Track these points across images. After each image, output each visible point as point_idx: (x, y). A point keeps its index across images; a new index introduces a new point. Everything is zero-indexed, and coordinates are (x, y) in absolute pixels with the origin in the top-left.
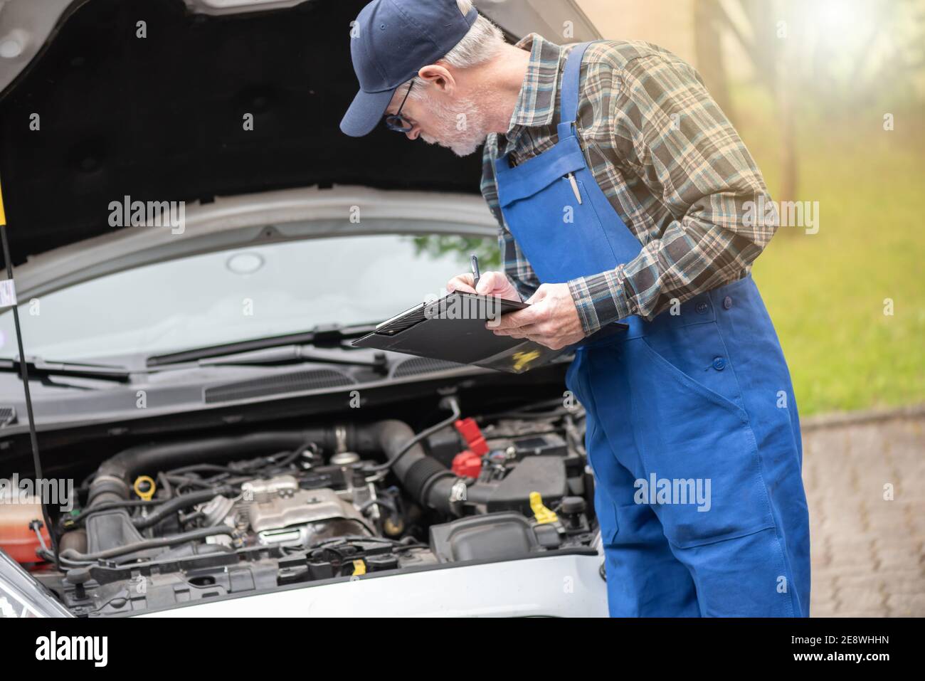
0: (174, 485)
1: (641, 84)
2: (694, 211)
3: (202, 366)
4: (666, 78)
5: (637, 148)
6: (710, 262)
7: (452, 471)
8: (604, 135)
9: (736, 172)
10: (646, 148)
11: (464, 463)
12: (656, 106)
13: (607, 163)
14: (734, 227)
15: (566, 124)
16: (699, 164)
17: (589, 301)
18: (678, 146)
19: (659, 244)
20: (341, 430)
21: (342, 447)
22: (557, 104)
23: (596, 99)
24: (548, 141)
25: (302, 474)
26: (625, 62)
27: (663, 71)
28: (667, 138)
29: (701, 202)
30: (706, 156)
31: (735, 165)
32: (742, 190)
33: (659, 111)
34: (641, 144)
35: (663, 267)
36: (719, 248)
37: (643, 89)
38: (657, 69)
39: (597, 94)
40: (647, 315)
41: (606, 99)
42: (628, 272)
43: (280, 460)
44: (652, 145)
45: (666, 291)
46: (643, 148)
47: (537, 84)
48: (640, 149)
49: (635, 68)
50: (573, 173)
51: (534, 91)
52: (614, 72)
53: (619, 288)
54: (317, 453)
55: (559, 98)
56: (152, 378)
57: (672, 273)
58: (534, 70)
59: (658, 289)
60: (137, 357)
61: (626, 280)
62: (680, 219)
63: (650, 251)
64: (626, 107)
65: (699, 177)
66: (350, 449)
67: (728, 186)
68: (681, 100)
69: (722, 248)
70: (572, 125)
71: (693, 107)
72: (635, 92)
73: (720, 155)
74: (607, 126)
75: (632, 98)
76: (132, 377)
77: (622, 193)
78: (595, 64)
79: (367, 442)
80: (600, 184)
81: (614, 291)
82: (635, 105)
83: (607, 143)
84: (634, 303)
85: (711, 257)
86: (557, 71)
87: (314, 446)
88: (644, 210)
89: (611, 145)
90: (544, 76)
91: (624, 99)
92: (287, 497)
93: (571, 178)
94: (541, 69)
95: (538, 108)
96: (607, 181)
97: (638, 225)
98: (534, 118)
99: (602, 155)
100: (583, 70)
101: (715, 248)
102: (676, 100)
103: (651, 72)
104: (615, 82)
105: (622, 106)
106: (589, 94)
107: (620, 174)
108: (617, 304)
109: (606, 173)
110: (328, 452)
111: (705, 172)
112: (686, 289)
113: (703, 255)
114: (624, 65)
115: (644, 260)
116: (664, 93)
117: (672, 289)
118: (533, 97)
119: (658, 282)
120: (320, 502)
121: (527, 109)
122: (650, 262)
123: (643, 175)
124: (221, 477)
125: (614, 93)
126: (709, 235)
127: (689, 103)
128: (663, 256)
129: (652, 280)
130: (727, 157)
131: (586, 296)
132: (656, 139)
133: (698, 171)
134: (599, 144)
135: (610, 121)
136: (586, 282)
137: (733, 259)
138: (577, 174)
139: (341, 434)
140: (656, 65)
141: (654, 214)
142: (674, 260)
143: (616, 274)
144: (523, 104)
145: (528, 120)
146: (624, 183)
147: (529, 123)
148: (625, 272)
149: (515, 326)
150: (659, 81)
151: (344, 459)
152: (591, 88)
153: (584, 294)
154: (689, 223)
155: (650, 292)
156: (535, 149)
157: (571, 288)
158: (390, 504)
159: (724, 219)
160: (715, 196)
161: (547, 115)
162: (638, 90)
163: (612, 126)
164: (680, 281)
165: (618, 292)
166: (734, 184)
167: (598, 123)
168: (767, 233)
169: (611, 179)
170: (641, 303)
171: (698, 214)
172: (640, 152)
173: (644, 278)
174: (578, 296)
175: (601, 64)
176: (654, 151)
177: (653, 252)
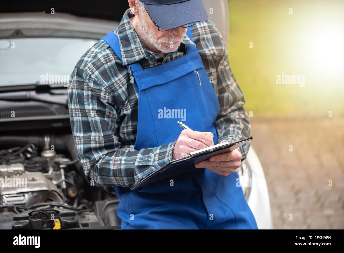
20: (47, 138)
21: (47, 147)
25: (27, 161)
43: (15, 151)
54: (35, 150)
66: (51, 148)
79: (60, 145)
87: (33, 146)
92: (18, 175)
110: (40, 149)
120: (36, 180)
139: (47, 140)
151: (48, 154)
158: (72, 181)
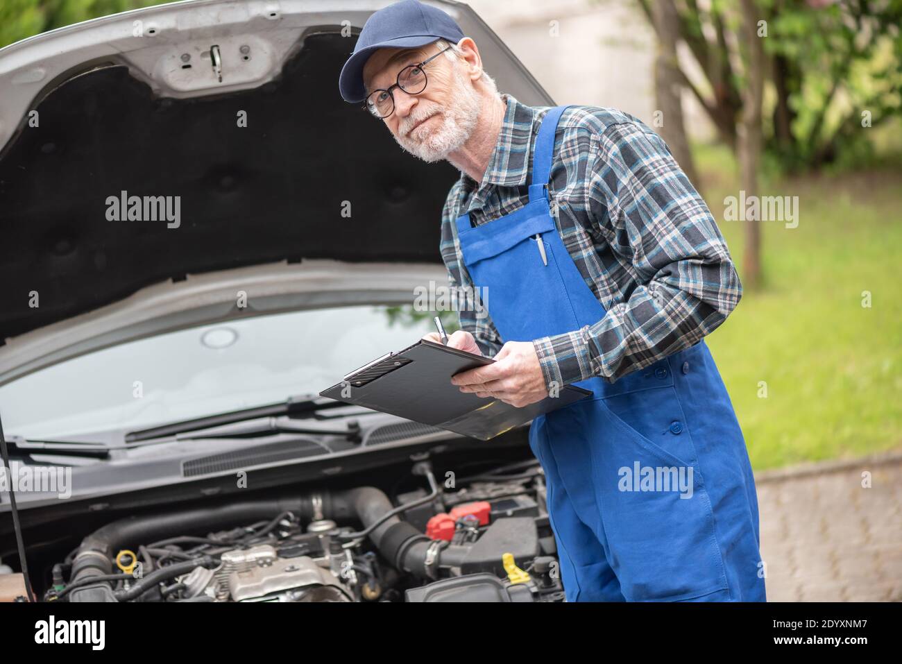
0: (155, 557)
1: (618, 150)
2: (661, 276)
3: (179, 440)
4: (641, 146)
5: (611, 211)
6: (674, 326)
7: (426, 535)
8: (579, 197)
9: (705, 240)
10: (621, 211)
11: (438, 526)
12: (630, 173)
13: (577, 227)
14: (700, 294)
15: (538, 185)
16: (669, 232)
17: (553, 359)
18: (650, 213)
19: (625, 307)
20: (317, 499)
21: (318, 515)
22: (530, 166)
23: (571, 163)
24: (517, 202)
25: (280, 542)
26: (604, 128)
27: (639, 139)
28: (639, 204)
29: (669, 268)
30: (677, 224)
31: (704, 233)
32: (710, 258)
33: (633, 178)
34: (615, 208)
35: (628, 329)
36: (684, 313)
37: (620, 155)
38: (633, 136)
39: (573, 159)
40: (609, 376)
41: (583, 163)
42: (594, 333)
43: (258, 529)
44: (628, 209)
45: (630, 353)
46: (618, 211)
47: (510, 145)
48: (614, 212)
49: (613, 134)
50: (541, 235)
51: (507, 151)
52: (593, 137)
53: (583, 348)
54: (295, 522)
55: (531, 159)
56: (132, 453)
57: (637, 335)
58: (508, 131)
59: (623, 351)
60: (115, 433)
61: (591, 341)
62: (646, 283)
63: (615, 314)
64: (602, 171)
65: (668, 244)
66: (326, 517)
67: (697, 254)
68: (655, 167)
69: (687, 313)
70: (544, 187)
71: (666, 175)
72: (613, 157)
73: (690, 223)
74: (582, 188)
75: (609, 163)
76: (112, 453)
77: (590, 257)
78: (573, 128)
79: (343, 509)
80: (568, 246)
81: (579, 351)
82: (612, 169)
83: (581, 205)
84: (597, 364)
85: (676, 323)
86: (530, 133)
87: (291, 515)
88: (609, 276)
89: (584, 208)
90: (517, 137)
91: (601, 164)
92: (265, 566)
93: (539, 240)
94: (515, 130)
95: (510, 168)
96: (575, 244)
97: (602, 289)
98: (507, 178)
99: (573, 217)
100: (559, 134)
101: (680, 313)
102: (651, 168)
103: (628, 139)
104: (593, 147)
105: (599, 170)
106: (564, 158)
107: (589, 238)
108: (581, 364)
109: (575, 236)
110: (305, 520)
111: (674, 239)
112: (649, 353)
113: (668, 319)
114: (603, 131)
115: (609, 322)
116: (640, 161)
117: (636, 351)
118: (506, 157)
119: (623, 343)
120: (298, 570)
121: (500, 169)
122: (616, 324)
123: (612, 240)
124: (200, 548)
125: (592, 157)
126: (675, 301)
127: (662, 171)
128: (629, 318)
129: (617, 341)
130: (697, 227)
131: (551, 355)
132: (630, 205)
133: (668, 238)
134: (572, 205)
135: (586, 184)
136: (551, 341)
137: (697, 326)
138: (544, 236)
139: (317, 503)
140: (633, 132)
141: (619, 280)
142: (640, 322)
143: (581, 334)
144: (496, 164)
145: (500, 180)
146: (593, 247)
147: (502, 183)
148: (590, 333)
149: (479, 381)
150: (635, 149)
151: (321, 527)
152: (567, 152)
153: (549, 352)
154: (656, 287)
155: (614, 354)
156: (502, 210)
157: (536, 347)
158: (367, 569)
159: (691, 285)
160: (683, 262)
161: (521, 176)
162: (615, 155)
163: (588, 188)
164: (644, 343)
165: (583, 351)
166: (702, 252)
167: (572, 186)
168: (731, 302)
169: (580, 242)
170: (605, 364)
171: (665, 279)
172: (613, 216)
173: (608, 340)
174: (542, 354)
175: (579, 128)
176: (629, 215)
177: (619, 315)
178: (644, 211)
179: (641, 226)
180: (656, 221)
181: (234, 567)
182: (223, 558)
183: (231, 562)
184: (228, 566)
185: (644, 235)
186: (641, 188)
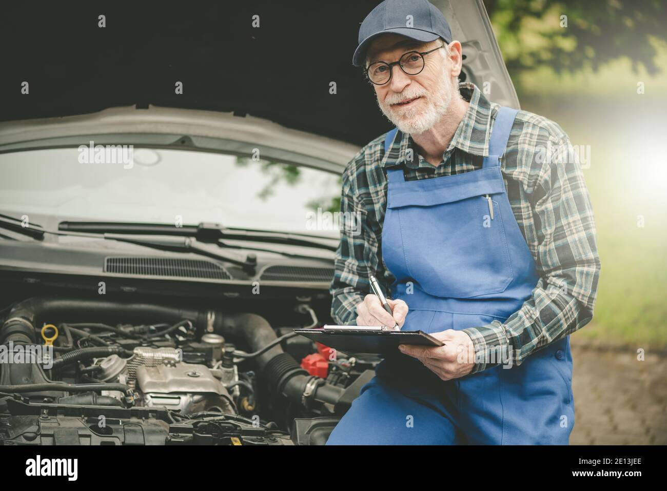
3: (106, 238)
6: (565, 326)
11: (314, 364)
13: (522, 201)
15: (493, 156)
16: (578, 232)
39: (527, 146)
47: (474, 122)
51: (471, 126)
56: (62, 239)
58: (473, 111)
65: (574, 241)
69: (574, 316)
70: (499, 159)
76: (45, 235)
85: (567, 323)
86: (490, 117)
90: (479, 118)
92: (169, 365)
94: (478, 112)
95: (472, 140)
98: (469, 147)
101: (570, 316)
111: (580, 239)
120: (199, 376)
121: (465, 138)
133: (576, 236)
135: (541, 174)
144: (462, 134)
145: (464, 146)
152: (525, 140)
158: (249, 386)
161: (482, 149)
163: (541, 177)
170: (519, 356)
178: (564, 208)
179: (558, 219)
180: (571, 219)
181: (142, 361)
182: (135, 351)
183: (141, 357)
184: (138, 358)
185: (558, 226)
186: (569, 191)
